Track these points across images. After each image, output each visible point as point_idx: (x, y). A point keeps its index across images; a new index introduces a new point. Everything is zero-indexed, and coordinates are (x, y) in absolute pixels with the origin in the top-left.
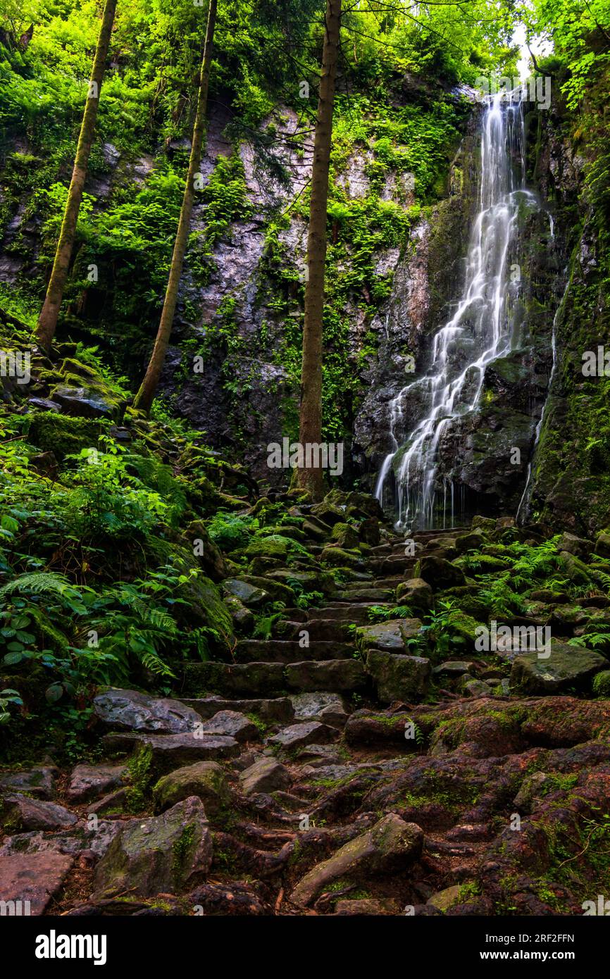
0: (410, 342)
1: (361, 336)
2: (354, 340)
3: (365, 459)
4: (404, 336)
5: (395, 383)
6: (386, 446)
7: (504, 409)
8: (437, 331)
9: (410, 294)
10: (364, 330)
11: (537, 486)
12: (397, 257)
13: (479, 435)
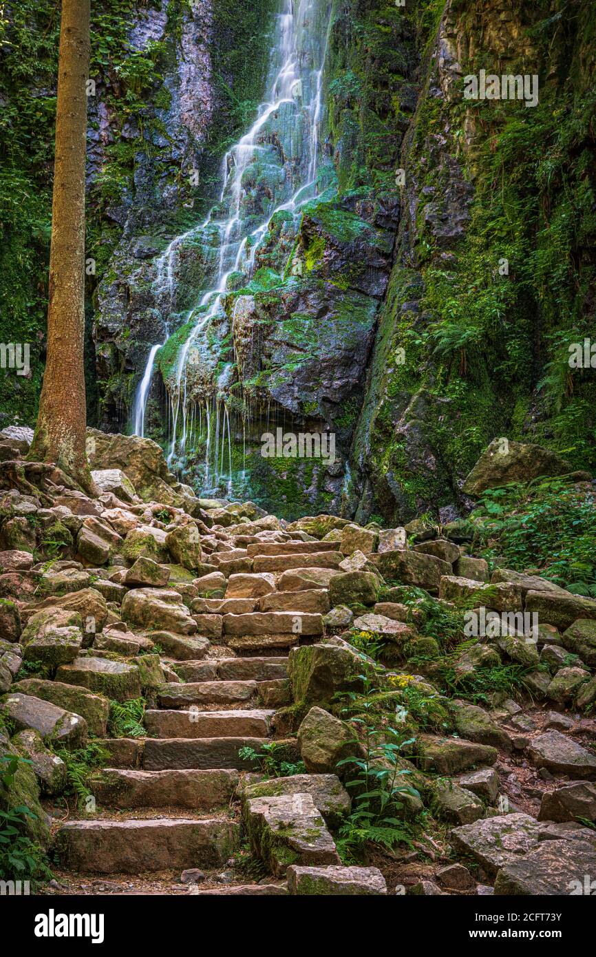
1: (107, 147)
2: (95, 153)
3: (116, 353)
4: (176, 154)
5: (163, 229)
6: (149, 333)
7: (330, 284)
8: (226, 148)
9: (184, 86)
11: (382, 408)
12: (163, 24)
13: (294, 324)
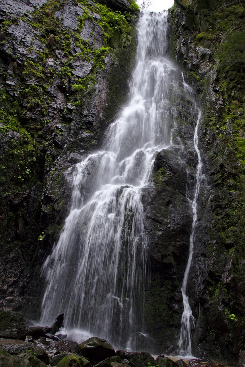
0: (94, 124)
1: (59, 111)
3: (53, 211)
4: (91, 119)
5: (82, 151)
7: (171, 188)
10: (62, 108)
12: (90, 69)
